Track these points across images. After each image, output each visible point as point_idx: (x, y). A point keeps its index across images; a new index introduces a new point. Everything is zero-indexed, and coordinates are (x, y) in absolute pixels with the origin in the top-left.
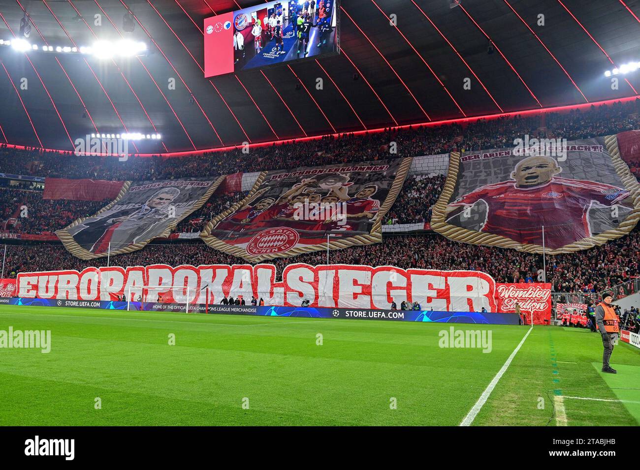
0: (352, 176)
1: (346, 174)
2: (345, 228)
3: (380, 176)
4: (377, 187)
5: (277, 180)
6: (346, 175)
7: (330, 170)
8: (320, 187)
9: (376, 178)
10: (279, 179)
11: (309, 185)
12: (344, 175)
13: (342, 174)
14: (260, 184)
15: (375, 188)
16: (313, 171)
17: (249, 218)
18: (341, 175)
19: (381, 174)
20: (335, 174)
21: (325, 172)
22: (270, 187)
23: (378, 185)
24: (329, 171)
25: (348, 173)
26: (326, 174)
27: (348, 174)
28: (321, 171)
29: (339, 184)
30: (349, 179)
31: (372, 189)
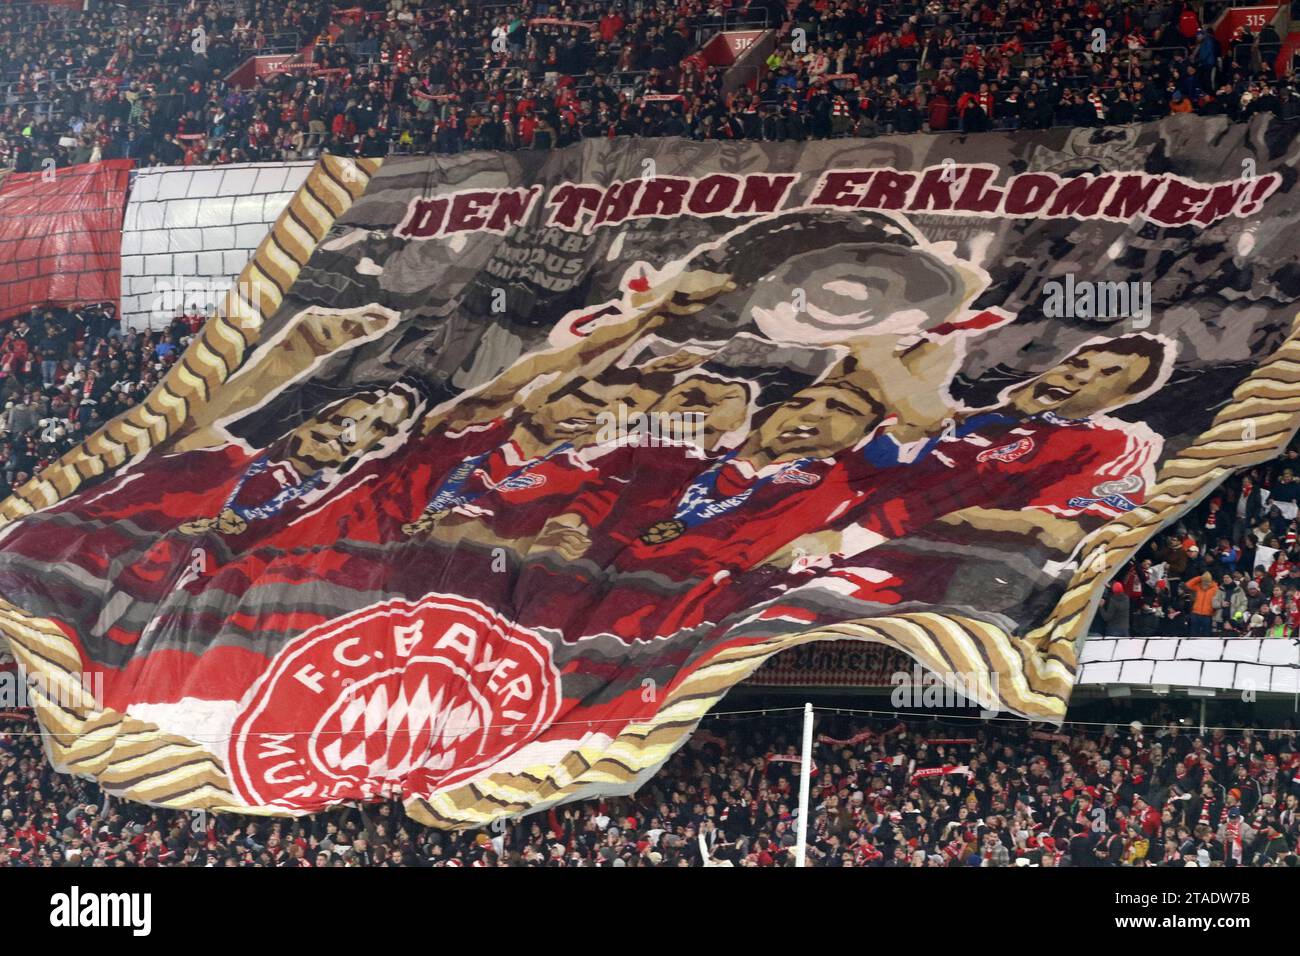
0: (1010, 262)
1: (959, 233)
2: (854, 579)
3: (1212, 269)
4: (1171, 352)
5: (441, 249)
6: (963, 253)
7: (836, 183)
8: (753, 327)
9: (1185, 280)
10: (458, 241)
11: (674, 320)
12: (943, 251)
13: (933, 229)
14: (309, 246)
15: (1154, 351)
16: (704, 187)
17: (237, 506)
18: (923, 244)
19: (1219, 247)
20: (876, 234)
21: (797, 198)
22: (394, 317)
23: (1182, 338)
24: (827, 196)
25: (975, 226)
26: (804, 218)
27: (981, 245)
28: (762, 194)
29: (908, 322)
30: (986, 280)
31: (1136, 365)
